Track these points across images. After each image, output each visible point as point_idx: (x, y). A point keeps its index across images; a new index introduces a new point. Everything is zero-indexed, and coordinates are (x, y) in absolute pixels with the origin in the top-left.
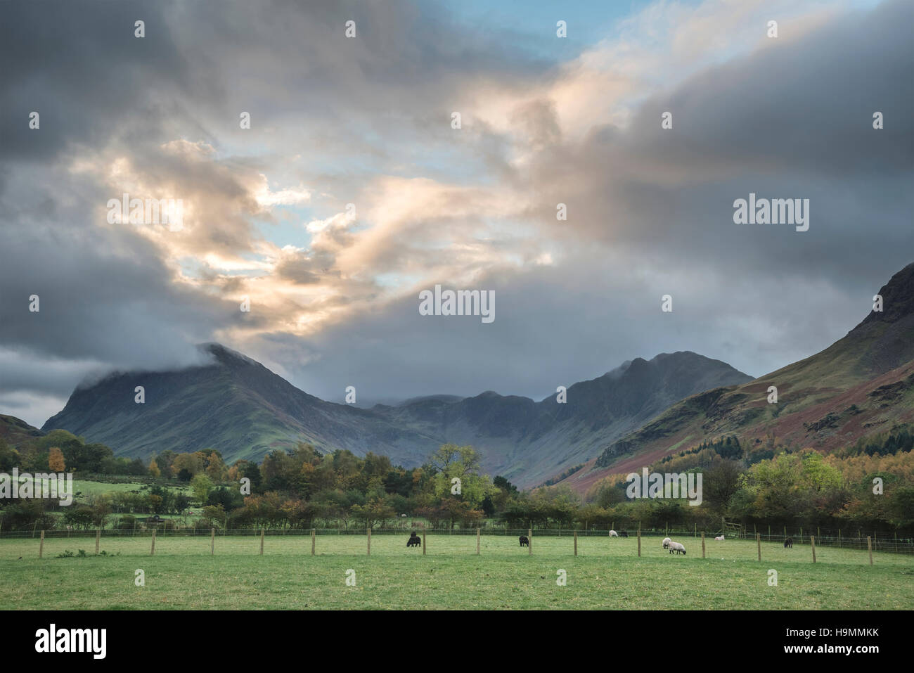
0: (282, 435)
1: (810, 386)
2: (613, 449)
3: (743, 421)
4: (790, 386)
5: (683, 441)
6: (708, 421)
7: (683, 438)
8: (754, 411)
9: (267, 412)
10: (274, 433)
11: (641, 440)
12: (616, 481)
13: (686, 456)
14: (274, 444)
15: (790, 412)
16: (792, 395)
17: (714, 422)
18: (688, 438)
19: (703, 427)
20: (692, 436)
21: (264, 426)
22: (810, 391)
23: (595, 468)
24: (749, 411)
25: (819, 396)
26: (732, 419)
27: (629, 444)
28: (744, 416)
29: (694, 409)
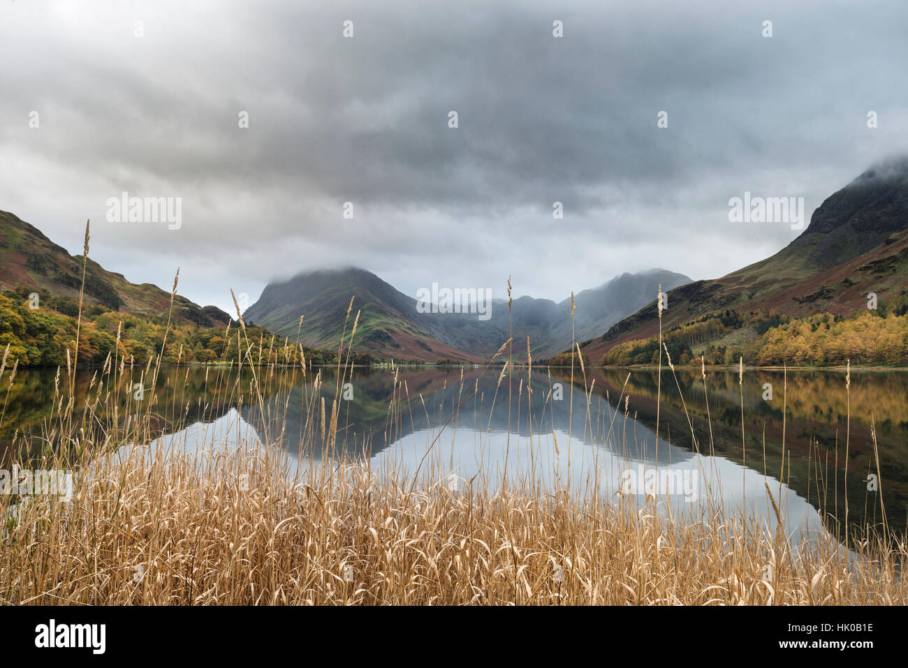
0: (384, 319)
1: (773, 277)
2: (617, 328)
3: (725, 303)
4: (756, 278)
5: (672, 321)
6: (692, 305)
7: (673, 317)
8: (733, 296)
9: (374, 304)
10: (378, 318)
11: (638, 320)
12: (633, 346)
13: (697, 325)
14: (378, 325)
15: (763, 295)
16: (760, 284)
17: (698, 305)
18: (677, 318)
19: (689, 310)
20: (680, 316)
21: (372, 313)
22: (775, 281)
23: (602, 341)
24: (729, 296)
25: (783, 284)
26: (715, 302)
27: (629, 324)
28: (725, 299)
29: (679, 297)
